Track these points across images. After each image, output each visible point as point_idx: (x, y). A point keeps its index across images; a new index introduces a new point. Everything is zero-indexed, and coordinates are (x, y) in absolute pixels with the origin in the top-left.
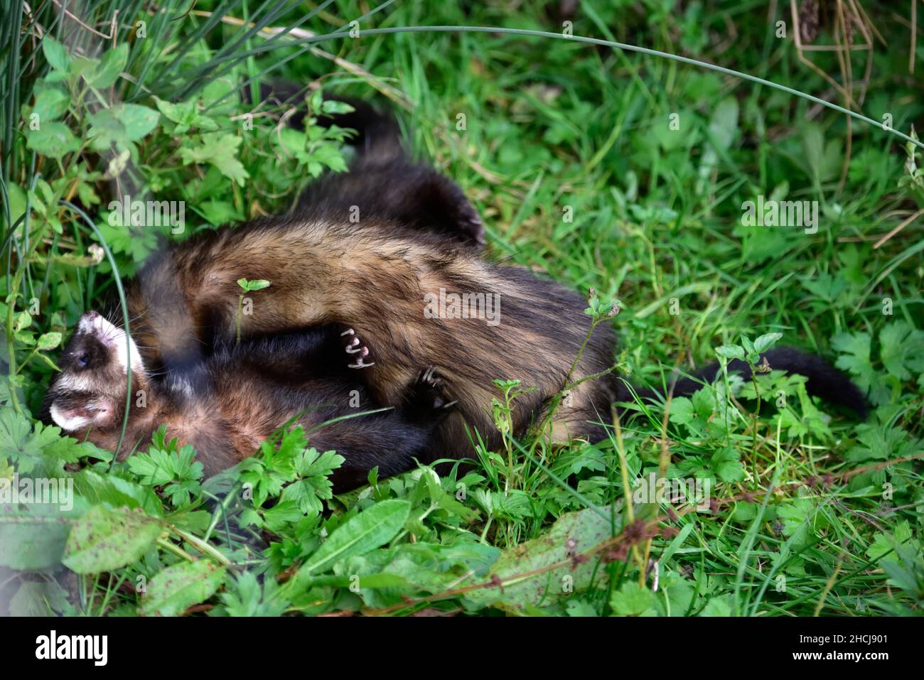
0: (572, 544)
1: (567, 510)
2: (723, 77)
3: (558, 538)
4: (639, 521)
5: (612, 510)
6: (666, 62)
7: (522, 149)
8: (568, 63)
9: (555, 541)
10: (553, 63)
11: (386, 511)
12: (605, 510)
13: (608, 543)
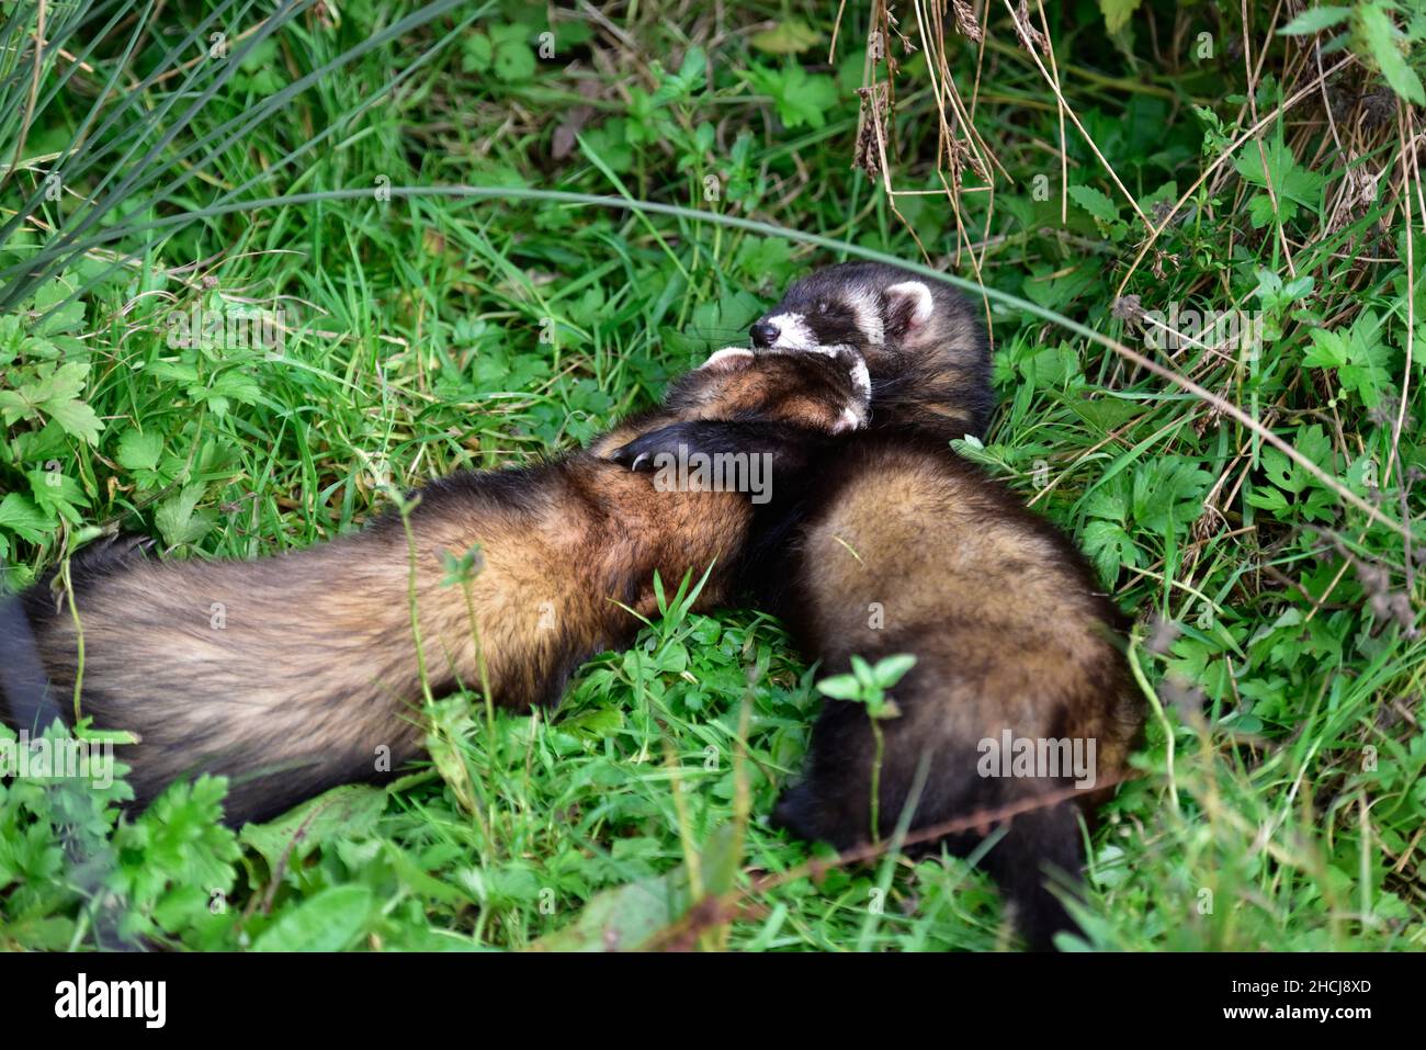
0: (611, 937)
1: (600, 887)
2: (792, 244)
3: (591, 929)
4: (710, 898)
5: (668, 885)
6: (710, 225)
7: (505, 360)
8: (567, 232)
9: (587, 935)
10: (545, 231)
11: (334, 903)
12: (658, 884)
13: (666, 935)
